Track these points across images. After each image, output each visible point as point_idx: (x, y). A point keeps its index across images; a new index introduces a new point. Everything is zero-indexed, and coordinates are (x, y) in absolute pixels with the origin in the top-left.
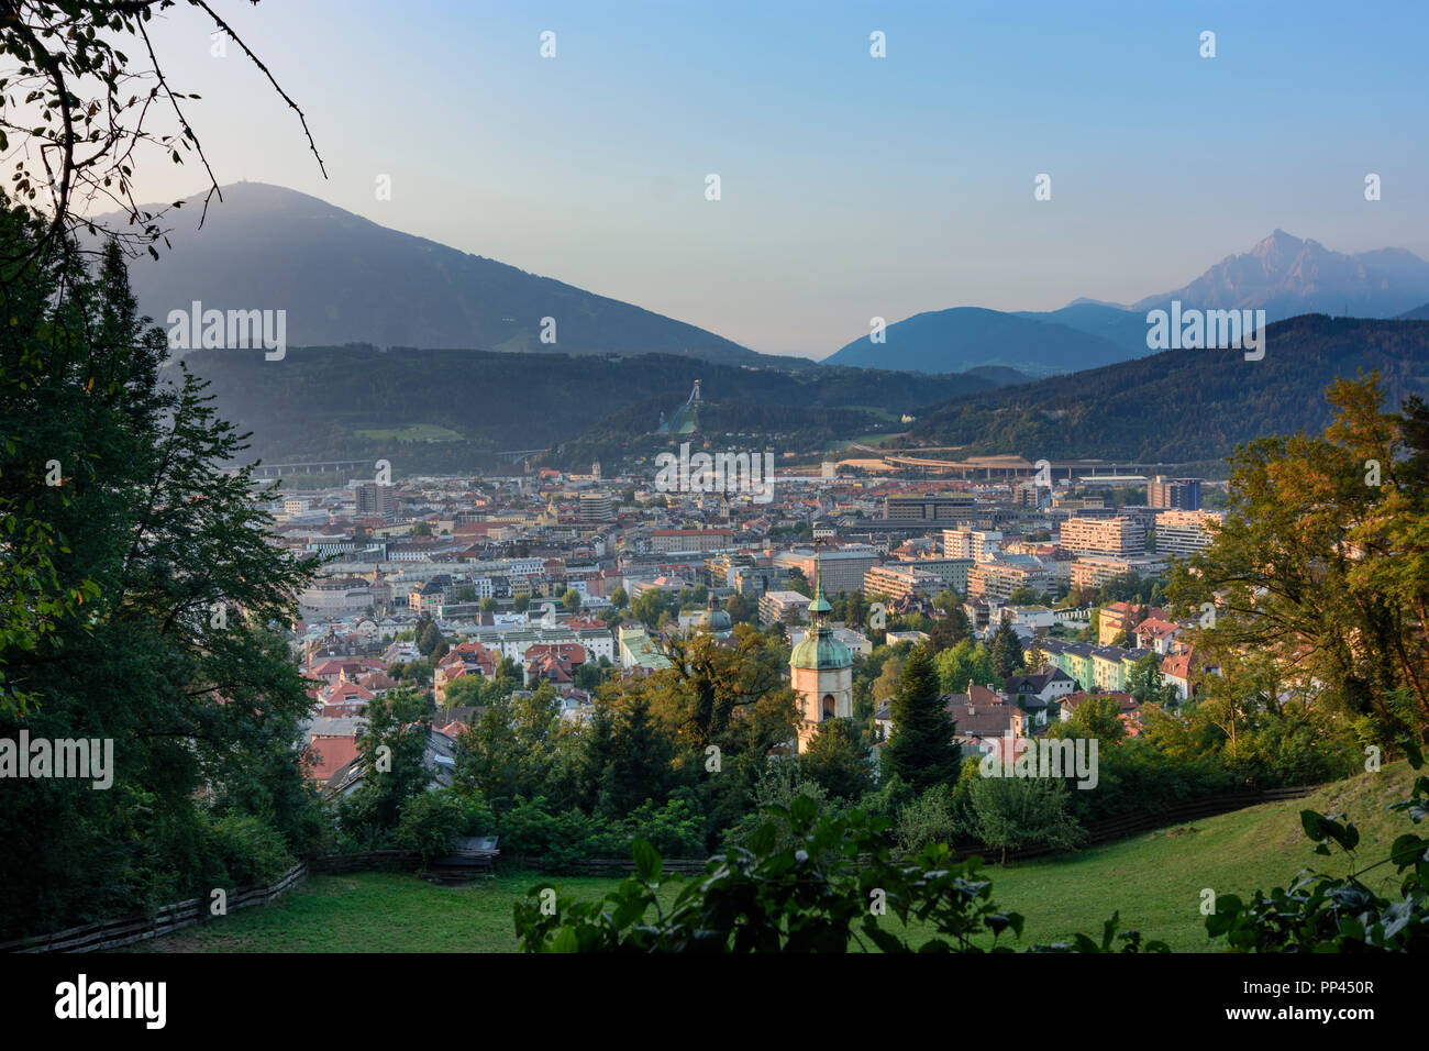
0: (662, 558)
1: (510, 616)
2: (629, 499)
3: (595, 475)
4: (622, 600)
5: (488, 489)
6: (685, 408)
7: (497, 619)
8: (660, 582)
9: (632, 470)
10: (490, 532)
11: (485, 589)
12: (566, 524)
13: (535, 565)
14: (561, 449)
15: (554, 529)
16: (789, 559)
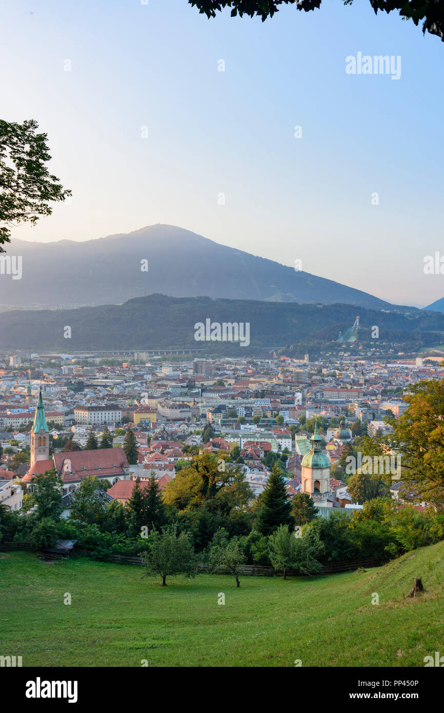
0: (326, 402)
1: (248, 426)
2: (320, 371)
3: (306, 360)
4: (303, 421)
5: (255, 365)
6: (352, 329)
7: (242, 427)
8: (323, 413)
9: (324, 359)
10: (250, 385)
11: (241, 412)
12: (286, 383)
13: (266, 402)
14: (292, 347)
15: (280, 385)
16: (387, 406)
